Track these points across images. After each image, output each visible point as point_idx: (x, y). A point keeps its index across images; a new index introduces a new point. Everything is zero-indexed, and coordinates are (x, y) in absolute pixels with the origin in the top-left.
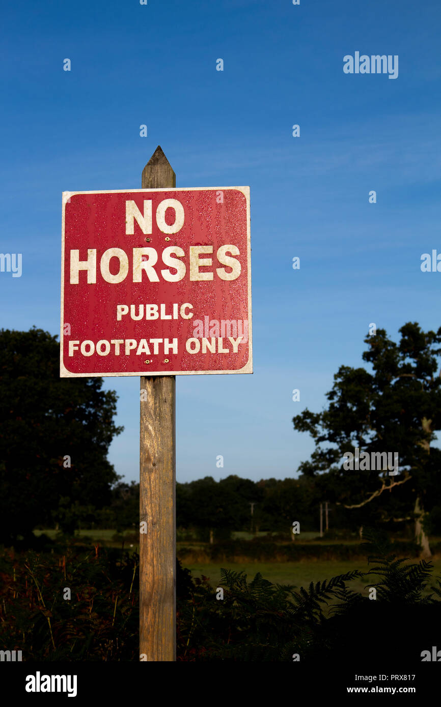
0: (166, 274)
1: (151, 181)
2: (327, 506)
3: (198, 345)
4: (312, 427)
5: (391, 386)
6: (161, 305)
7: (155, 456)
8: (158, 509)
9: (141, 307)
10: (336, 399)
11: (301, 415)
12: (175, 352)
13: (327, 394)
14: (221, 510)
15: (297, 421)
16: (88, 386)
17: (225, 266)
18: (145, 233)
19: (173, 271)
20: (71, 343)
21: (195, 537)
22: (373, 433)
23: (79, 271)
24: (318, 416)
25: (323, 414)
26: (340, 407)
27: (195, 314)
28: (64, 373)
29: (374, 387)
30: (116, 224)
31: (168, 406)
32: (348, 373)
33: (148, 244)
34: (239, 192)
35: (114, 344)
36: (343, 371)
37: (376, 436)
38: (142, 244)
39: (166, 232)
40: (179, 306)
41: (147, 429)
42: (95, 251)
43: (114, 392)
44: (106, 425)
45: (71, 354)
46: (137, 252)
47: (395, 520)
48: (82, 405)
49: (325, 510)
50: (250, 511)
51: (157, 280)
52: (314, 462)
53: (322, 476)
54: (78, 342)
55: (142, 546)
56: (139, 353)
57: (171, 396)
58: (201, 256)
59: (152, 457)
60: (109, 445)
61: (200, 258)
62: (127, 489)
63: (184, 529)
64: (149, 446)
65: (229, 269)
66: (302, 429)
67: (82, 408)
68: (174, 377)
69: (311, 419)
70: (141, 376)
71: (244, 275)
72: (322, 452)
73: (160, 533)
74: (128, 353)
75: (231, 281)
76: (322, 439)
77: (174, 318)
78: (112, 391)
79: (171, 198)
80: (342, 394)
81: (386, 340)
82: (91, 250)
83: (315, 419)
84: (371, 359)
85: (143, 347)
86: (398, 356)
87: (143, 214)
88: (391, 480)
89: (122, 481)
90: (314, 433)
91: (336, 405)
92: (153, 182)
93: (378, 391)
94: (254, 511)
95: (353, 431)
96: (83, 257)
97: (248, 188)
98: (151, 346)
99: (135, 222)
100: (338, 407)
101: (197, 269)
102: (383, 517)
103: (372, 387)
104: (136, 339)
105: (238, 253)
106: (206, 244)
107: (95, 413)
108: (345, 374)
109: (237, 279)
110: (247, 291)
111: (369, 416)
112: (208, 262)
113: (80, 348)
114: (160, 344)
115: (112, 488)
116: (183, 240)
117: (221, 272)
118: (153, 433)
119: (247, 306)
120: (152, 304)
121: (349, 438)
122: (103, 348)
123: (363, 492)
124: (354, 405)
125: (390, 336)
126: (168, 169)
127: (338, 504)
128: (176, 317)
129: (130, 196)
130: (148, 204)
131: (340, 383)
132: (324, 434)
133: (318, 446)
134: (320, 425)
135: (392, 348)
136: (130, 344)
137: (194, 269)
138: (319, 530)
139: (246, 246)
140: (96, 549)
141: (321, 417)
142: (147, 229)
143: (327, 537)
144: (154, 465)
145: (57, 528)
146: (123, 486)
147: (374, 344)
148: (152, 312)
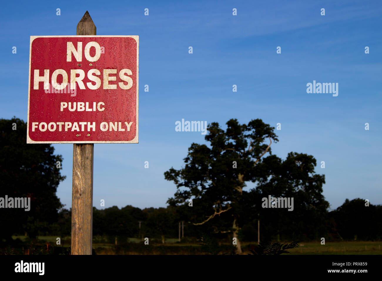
0: (89, 85)
1: (82, 31)
2: (183, 224)
3: (107, 126)
4: (175, 178)
5: (221, 155)
6: (86, 103)
7: (81, 190)
8: (82, 220)
9: (75, 103)
10: (189, 162)
11: (169, 171)
12: (94, 130)
13: (184, 159)
14: (122, 225)
15: (166, 175)
16: (46, 152)
17: (124, 81)
18: (78, 61)
19: (94, 83)
20: (34, 124)
21: (106, 240)
22: (210, 182)
23: (39, 82)
24: (179, 171)
25: (181, 170)
26: (191, 166)
27: (106, 109)
28: (29, 141)
29: (211, 155)
30: (61, 55)
31: (89, 161)
32: (197, 147)
33: (79, 68)
34: (132, 39)
35: (59, 125)
36: (194, 146)
37: (212, 184)
38: (75, 67)
39: (90, 61)
40: (96, 103)
41: (76, 174)
42: (48, 70)
43: (61, 156)
44: (56, 175)
45: (33, 130)
46: (73, 72)
47: (222, 232)
48: (42, 163)
49: (182, 226)
50: (139, 226)
51: (84, 88)
52: (176, 198)
53: (180, 206)
54: (37, 123)
55: (73, 242)
56: (73, 130)
57: (91, 156)
58: (110, 75)
59: (79, 191)
60: (57, 186)
61: (110, 76)
62: (67, 212)
63: (100, 236)
64: (77, 184)
65: (126, 83)
66: (170, 179)
67: (42, 165)
68: (93, 144)
69: (175, 173)
70: (74, 144)
71: (134, 86)
72: (181, 193)
73: (83, 235)
74: (66, 130)
75: (127, 90)
76: (181, 185)
77: (94, 111)
78: (60, 155)
79: (93, 41)
80: (193, 159)
81: (218, 128)
82: (46, 70)
83: (177, 174)
84: (210, 139)
85: (76, 127)
86: (225, 138)
87: (77, 50)
88: (220, 209)
89: (65, 208)
90: (176, 182)
91: (189, 166)
92: (83, 32)
93: (213, 158)
94: (141, 226)
95: (199, 181)
96: (42, 74)
97: (138, 36)
98: (80, 127)
99: (72, 54)
100: (190, 166)
101: (107, 83)
102: (215, 230)
103: (210, 155)
104: (71, 122)
105: (131, 74)
106: (113, 68)
107: (49, 168)
108: (194, 148)
109: (130, 89)
110: (136, 96)
111: (208, 172)
112: (114, 79)
113: (38, 127)
114: (85, 125)
115: (58, 212)
116: (100, 65)
117: (121, 85)
118: (80, 176)
119: (136, 104)
120: (81, 102)
121: (196, 185)
122: (52, 127)
123: (203, 216)
124: (199, 166)
125: (221, 127)
126: (92, 24)
127: (189, 222)
128: (95, 110)
129: (69, 40)
130: (80, 44)
131: (192, 153)
132: (182, 182)
133: (178, 189)
134: (180, 177)
135: (222, 133)
136: (68, 125)
137: (106, 83)
138: (178, 238)
139: (136, 70)
140: (47, 246)
141: (180, 172)
142: (79, 59)
143: (183, 241)
144: (80, 195)
145: (26, 235)
146: (65, 210)
147: (212, 131)
148: (81, 107)
